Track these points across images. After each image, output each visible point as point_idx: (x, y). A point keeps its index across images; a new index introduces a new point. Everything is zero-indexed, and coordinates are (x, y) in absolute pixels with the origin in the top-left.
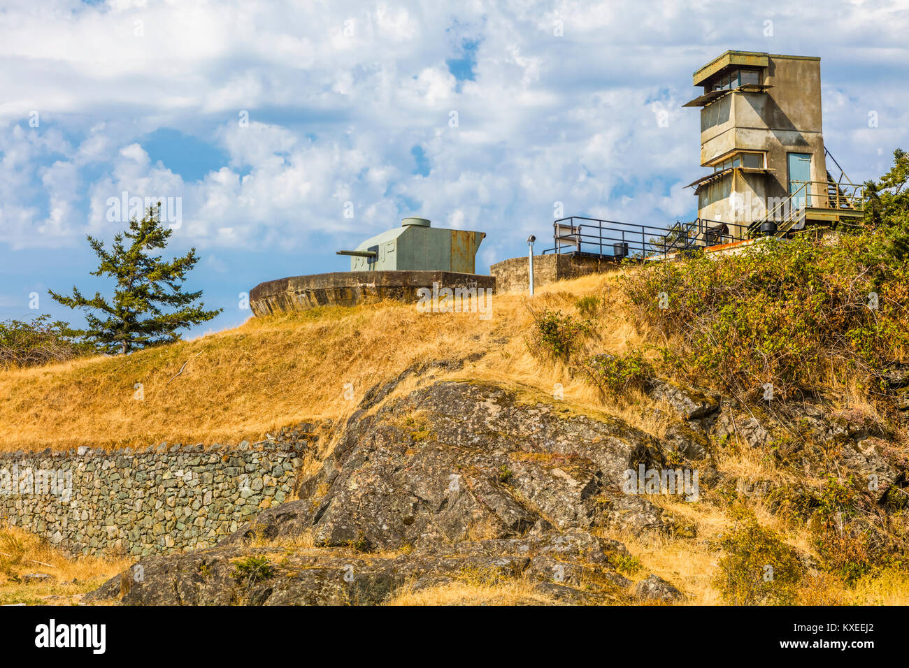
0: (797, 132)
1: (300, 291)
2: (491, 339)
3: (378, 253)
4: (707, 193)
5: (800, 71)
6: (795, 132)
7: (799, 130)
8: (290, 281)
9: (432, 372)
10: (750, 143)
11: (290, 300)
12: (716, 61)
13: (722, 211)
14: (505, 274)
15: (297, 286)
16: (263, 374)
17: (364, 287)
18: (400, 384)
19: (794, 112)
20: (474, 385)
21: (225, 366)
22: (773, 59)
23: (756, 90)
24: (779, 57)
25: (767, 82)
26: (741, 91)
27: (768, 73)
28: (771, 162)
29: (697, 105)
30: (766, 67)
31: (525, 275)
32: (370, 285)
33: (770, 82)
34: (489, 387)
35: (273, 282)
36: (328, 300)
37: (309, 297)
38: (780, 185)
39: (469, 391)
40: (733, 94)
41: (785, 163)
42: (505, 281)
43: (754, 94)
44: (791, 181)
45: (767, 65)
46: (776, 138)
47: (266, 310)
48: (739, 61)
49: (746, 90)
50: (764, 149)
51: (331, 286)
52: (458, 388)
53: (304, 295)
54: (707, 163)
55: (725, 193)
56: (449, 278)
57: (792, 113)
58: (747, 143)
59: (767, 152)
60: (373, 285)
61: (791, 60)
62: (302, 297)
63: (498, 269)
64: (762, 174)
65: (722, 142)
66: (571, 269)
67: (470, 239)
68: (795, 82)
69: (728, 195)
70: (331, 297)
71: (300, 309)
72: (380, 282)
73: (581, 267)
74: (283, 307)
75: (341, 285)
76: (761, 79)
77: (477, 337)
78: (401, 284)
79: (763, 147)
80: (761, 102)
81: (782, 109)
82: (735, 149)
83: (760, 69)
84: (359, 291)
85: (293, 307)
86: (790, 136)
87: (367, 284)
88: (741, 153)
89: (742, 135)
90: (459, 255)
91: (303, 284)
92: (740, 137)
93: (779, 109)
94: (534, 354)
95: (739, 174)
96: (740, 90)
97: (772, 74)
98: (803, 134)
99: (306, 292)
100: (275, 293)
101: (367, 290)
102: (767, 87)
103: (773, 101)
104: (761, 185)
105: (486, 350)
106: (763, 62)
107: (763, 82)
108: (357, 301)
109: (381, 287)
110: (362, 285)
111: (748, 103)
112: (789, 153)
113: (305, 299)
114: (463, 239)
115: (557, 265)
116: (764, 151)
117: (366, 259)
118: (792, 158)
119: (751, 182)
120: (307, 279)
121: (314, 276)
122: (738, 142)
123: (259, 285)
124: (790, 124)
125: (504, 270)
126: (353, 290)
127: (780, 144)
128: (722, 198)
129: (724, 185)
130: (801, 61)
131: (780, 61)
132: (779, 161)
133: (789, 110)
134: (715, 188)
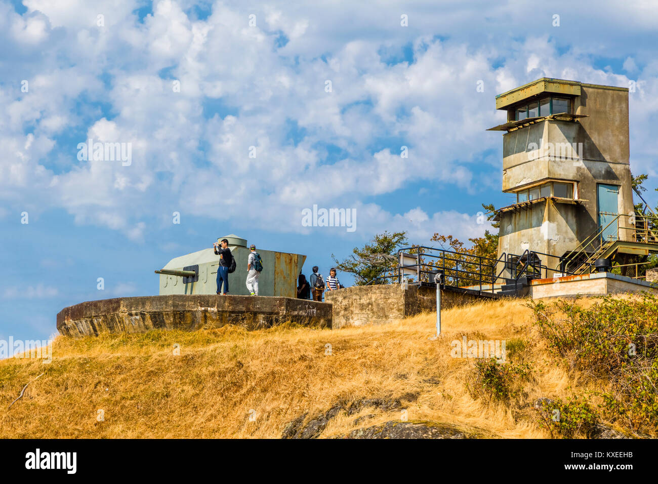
0: (606, 163)
1: (134, 312)
2: (420, 378)
3: (197, 273)
4: (510, 220)
5: (609, 101)
6: (605, 163)
7: (608, 160)
8: (122, 302)
9: (366, 411)
10: (562, 173)
11: (121, 322)
12: (527, 87)
13: (531, 240)
14: (345, 302)
15: (131, 308)
16: (132, 402)
17: (206, 311)
18: (331, 422)
19: (604, 142)
20: (432, 427)
21: (77, 391)
22: (584, 89)
23: (568, 119)
24: (590, 86)
25: (578, 112)
26: (554, 120)
27: (579, 102)
28: (582, 193)
29: (502, 130)
30: (577, 96)
31: (369, 304)
32: (212, 309)
33: (582, 111)
34: (448, 429)
35: (101, 301)
36: (165, 323)
37: (144, 319)
38: (591, 217)
39: (431, 434)
40: (547, 123)
41: (595, 194)
42: (346, 309)
43: (566, 123)
44: (600, 212)
45: (580, 95)
46: (586, 168)
47: (90, 331)
48: (553, 89)
49: (559, 118)
50: (575, 179)
51: (170, 309)
52: (418, 430)
53: (138, 317)
54: (511, 190)
55: (534, 222)
56: (291, 304)
57: (602, 143)
58: (559, 172)
59: (578, 182)
60: (215, 309)
61: (601, 90)
62: (136, 319)
63: (335, 296)
64: (574, 205)
65: (530, 169)
66: (417, 300)
67: (293, 261)
68: (605, 112)
69: (539, 224)
70: (169, 320)
71: (131, 331)
72: (223, 307)
73: (425, 298)
74: (111, 328)
75: (181, 309)
76: (572, 107)
77: (404, 376)
78: (244, 309)
79: (574, 177)
80: (573, 131)
81: (593, 139)
82: (548, 178)
83: (572, 98)
84: (200, 315)
85: (123, 329)
86: (599, 167)
87: (209, 309)
88: (552, 182)
89: (555, 165)
90: (282, 279)
91: (137, 305)
92: (553, 166)
93: (590, 139)
94: (475, 397)
95: (552, 204)
96: (553, 118)
97: (583, 104)
98: (611, 165)
99: (141, 314)
100: (104, 314)
101: (208, 315)
102: (578, 116)
103: (585, 131)
104: (572, 215)
105: (418, 390)
106: (576, 91)
107: (574, 110)
108: (196, 326)
109: (223, 311)
110: (203, 309)
111: (560, 132)
112: (598, 184)
113: (139, 321)
114: (286, 262)
115: (405, 295)
116: (575, 181)
117: (181, 279)
118: (601, 189)
119: (563, 212)
120: (143, 301)
121: (151, 297)
122: (551, 172)
123: (82, 304)
124: (600, 155)
125: (345, 298)
126: (193, 313)
127: (590, 175)
128: (531, 226)
129: (534, 213)
130: (611, 91)
131: (591, 90)
132: (589, 192)
133: (599, 140)
134: (521, 216)
